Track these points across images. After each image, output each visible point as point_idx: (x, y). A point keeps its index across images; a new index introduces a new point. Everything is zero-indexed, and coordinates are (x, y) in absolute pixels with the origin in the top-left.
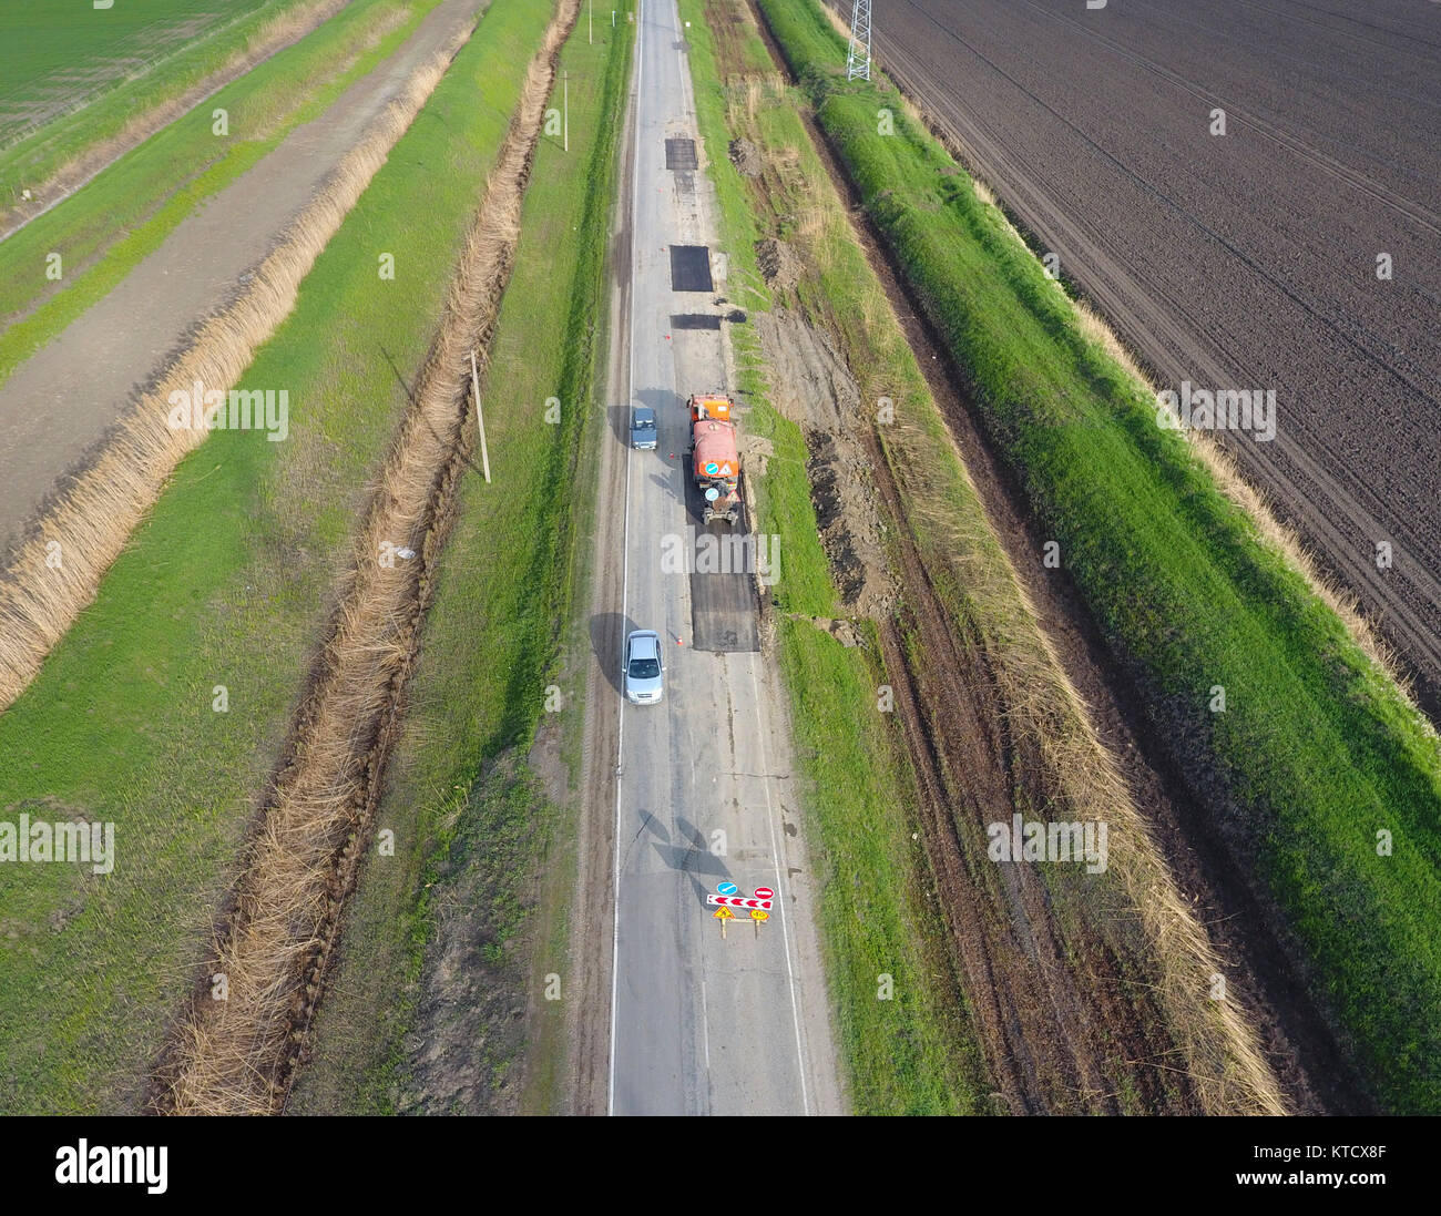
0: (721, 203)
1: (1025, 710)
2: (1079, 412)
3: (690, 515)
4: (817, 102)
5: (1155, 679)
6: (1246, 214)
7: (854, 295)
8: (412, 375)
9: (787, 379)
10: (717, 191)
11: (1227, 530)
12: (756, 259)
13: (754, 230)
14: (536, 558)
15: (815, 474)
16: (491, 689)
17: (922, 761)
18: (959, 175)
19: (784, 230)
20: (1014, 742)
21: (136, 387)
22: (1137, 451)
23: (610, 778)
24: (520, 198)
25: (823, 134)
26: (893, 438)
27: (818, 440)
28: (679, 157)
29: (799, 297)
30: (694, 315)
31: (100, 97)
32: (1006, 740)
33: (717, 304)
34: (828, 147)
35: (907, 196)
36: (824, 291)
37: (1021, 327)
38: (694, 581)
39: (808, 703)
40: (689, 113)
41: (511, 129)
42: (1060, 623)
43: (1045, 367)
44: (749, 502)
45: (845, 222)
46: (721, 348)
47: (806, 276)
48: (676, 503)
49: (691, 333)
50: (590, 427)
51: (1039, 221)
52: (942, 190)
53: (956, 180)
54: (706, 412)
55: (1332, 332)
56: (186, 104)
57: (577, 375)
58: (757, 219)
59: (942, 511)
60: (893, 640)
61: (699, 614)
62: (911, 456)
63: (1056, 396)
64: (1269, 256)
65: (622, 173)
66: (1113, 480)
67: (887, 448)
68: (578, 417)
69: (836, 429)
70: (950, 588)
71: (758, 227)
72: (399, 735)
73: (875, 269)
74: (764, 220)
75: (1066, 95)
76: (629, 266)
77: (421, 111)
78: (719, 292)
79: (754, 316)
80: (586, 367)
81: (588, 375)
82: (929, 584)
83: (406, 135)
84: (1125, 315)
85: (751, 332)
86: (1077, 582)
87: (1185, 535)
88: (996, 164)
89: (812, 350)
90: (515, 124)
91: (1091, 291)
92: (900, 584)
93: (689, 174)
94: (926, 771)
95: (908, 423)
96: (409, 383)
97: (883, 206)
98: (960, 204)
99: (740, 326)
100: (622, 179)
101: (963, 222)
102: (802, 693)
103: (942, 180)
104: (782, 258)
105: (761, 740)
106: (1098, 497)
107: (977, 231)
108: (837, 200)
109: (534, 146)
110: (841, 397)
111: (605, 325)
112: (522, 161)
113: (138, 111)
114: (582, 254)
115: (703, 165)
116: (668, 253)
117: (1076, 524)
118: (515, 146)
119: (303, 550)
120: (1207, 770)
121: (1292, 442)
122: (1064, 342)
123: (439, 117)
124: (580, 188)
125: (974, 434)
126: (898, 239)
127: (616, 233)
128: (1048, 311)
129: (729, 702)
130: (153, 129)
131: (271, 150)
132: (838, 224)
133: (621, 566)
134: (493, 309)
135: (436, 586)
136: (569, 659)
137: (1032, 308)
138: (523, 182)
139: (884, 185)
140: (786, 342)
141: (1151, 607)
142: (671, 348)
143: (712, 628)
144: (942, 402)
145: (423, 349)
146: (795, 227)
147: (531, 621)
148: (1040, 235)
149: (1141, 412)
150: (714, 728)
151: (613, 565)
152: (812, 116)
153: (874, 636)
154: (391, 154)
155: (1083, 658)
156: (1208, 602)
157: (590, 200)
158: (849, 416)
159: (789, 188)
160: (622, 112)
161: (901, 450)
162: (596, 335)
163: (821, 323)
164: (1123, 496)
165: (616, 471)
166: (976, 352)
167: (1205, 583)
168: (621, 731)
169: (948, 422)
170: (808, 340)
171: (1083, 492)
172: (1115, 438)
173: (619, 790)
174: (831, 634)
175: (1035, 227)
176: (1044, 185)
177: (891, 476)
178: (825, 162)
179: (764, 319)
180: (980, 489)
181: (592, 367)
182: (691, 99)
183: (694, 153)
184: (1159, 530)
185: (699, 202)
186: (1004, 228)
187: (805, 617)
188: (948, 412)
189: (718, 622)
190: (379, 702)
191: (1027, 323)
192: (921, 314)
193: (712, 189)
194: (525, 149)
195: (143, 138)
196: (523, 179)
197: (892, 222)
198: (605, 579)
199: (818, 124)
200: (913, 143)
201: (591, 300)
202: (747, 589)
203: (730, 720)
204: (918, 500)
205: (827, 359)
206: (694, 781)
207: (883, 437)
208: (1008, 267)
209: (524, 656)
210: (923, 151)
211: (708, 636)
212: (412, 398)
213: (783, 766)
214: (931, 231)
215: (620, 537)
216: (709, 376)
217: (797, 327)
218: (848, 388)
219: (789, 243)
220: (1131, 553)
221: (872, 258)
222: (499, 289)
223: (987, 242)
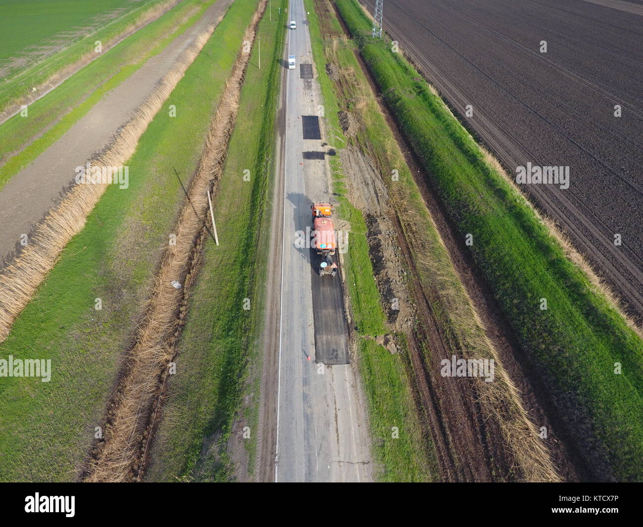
0: (323, 94)
1: (488, 398)
2: (491, 208)
3: (313, 269)
4: (360, 47)
5: (553, 378)
6: (543, 99)
7: (382, 139)
8: (187, 183)
9: (355, 185)
10: (322, 88)
11: (576, 284)
12: (338, 121)
13: (337, 105)
14: (238, 293)
15: (370, 241)
16: (211, 384)
17: (438, 437)
18: (422, 81)
19: (350, 106)
20: (485, 420)
21: (64, 189)
22: (522, 231)
23: (271, 465)
24: (240, 90)
25: (364, 61)
26: (405, 218)
27: (371, 219)
28: (306, 72)
29: (358, 139)
30: (313, 152)
31: (73, 45)
32: (480, 421)
33: (323, 146)
34: (366, 66)
35: (401, 91)
36: (369, 137)
37: (458, 159)
38: (316, 314)
39: (377, 402)
40: (309, 52)
41: (238, 59)
42: (496, 333)
43: (471, 181)
44: (341, 261)
45: (376, 102)
46: (325, 169)
47: (360, 129)
48: (306, 262)
49: (312, 161)
50: (266, 215)
51: (457, 103)
52: (415, 88)
53: (421, 84)
54: (320, 212)
55: (594, 160)
56: (108, 47)
57: (261, 184)
58: (339, 101)
59: (431, 262)
60: (414, 346)
61: (318, 337)
62: (414, 229)
63: (479, 198)
64: (558, 121)
65: (282, 79)
66: (513, 249)
67: (402, 224)
68: (260, 208)
69: (379, 214)
70: (441, 312)
71: (339, 105)
72: (161, 418)
73: (389, 125)
74: (341, 101)
75: (460, 44)
76: (285, 126)
77: (201, 51)
78: (324, 140)
79: (339, 152)
80: (265, 180)
81: (266, 185)
82: (430, 309)
83: (193, 63)
84: (501, 151)
85: (339, 160)
86: (502, 308)
87: (555, 285)
88: (436, 76)
89: (365, 169)
90: (239, 56)
91: (484, 138)
92: (416, 308)
93: (310, 80)
94: (440, 444)
95: (411, 209)
96: (186, 187)
97: (391, 95)
98: (424, 95)
99: (333, 158)
100: (282, 82)
101: (425, 104)
102: (374, 393)
103: (415, 83)
104: (350, 121)
105: (353, 433)
106: (507, 258)
107: (433, 109)
108: (371, 92)
109: (246, 66)
110: (379, 195)
111: (274, 157)
112: (241, 73)
113: (87, 51)
114: (265, 119)
115: (315, 76)
116: (301, 119)
117: (498, 273)
118: (239, 66)
119: (124, 291)
120: (593, 448)
121: (591, 223)
122: (478, 168)
123: (208, 55)
124: (265, 85)
125: (441, 214)
126: (398, 111)
127: (279, 109)
128: (469, 151)
129: (335, 403)
130: (93, 58)
131: (139, 68)
132: (373, 103)
133: (279, 303)
134: (226, 147)
135: (189, 311)
136: (251, 368)
137: (461, 149)
138: (241, 83)
139: (391, 85)
140: (353, 164)
141: (545, 331)
142: (303, 169)
143: (325, 347)
144: (425, 196)
145: (193, 169)
146: (355, 105)
147: (233, 339)
148: (459, 110)
149: (521, 209)
150: (327, 424)
151: (275, 303)
152: (359, 52)
153: (406, 344)
154: (186, 72)
155: (511, 357)
156: (575, 330)
157: (268, 92)
158: (383, 204)
159: (351, 86)
160: (282, 51)
161: (409, 225)
162: (270, 162)
163: (368, 153)
164: (519, 259)
165: (277, 241)
166: (438, 170)
167: (570, 317)
168: (278, 426)
169: (428, 207)
170: (363, 162)
171: (499, 254)
172: (509, 222)
173: (276, 475)
174: (384, 347)
175: (456, 105)
176: (457, 85)
177: (405, 240)
178: (365, 74)
179: (343, 152)
180: (447, 247)
181: (268, 180)
182: (310, 46)
183: (312, 71)
184: (541, 281)
185: (314, 94)
186: (443, 107)
187: (372, 337)
188: (428, 202)
189: (328, 343)
190: (154, 389)
191: (461, 158)
192: (411, 149)
193: (319, 88)
194: (243, 67)
195: (89, 62)
196: (242, 81)
197: (395, 103)
198: (271, 312)
199: (362, 56)
200: (401, 66)
201: (268, 143)
202: (342, 319)
203: (336, 417)
204: (419, 255)
205: (372, 173)
206: (317, 468)
207: (400, 218)
208: (448, 127)
209: (229, 363)
210: (406, 70)
211: (323, 352)
212: (186, 194)
213: (366, 455)
214: (413, 109)
215: (279, 283)
216: (320, 185)
217: (358, 156)
218: (382, 189)
219: (352, 113)
220: (529, 295)
221: (388, 120)
222: (229, 136)
223: (438, 116)
